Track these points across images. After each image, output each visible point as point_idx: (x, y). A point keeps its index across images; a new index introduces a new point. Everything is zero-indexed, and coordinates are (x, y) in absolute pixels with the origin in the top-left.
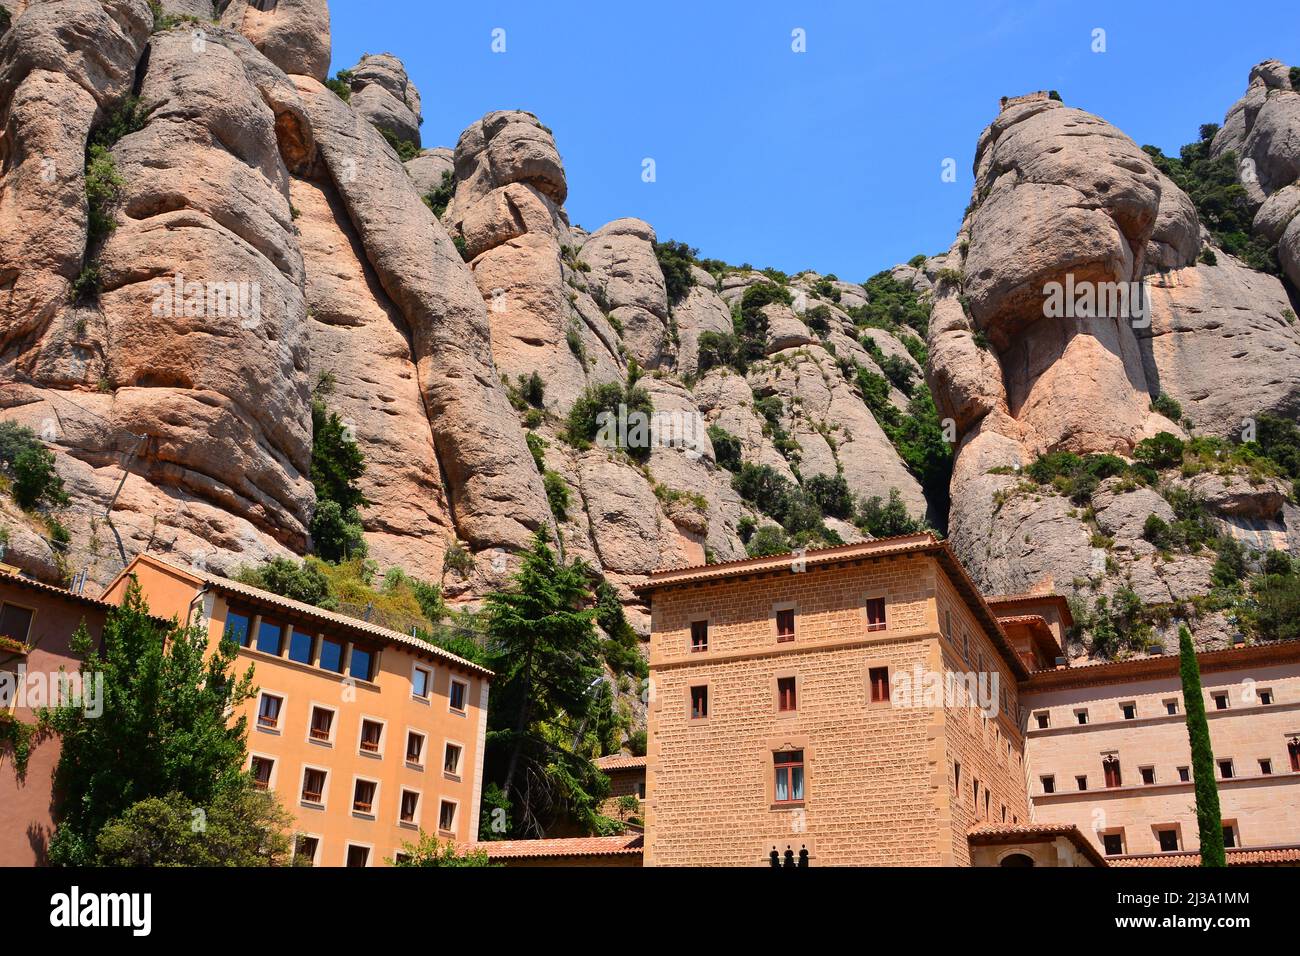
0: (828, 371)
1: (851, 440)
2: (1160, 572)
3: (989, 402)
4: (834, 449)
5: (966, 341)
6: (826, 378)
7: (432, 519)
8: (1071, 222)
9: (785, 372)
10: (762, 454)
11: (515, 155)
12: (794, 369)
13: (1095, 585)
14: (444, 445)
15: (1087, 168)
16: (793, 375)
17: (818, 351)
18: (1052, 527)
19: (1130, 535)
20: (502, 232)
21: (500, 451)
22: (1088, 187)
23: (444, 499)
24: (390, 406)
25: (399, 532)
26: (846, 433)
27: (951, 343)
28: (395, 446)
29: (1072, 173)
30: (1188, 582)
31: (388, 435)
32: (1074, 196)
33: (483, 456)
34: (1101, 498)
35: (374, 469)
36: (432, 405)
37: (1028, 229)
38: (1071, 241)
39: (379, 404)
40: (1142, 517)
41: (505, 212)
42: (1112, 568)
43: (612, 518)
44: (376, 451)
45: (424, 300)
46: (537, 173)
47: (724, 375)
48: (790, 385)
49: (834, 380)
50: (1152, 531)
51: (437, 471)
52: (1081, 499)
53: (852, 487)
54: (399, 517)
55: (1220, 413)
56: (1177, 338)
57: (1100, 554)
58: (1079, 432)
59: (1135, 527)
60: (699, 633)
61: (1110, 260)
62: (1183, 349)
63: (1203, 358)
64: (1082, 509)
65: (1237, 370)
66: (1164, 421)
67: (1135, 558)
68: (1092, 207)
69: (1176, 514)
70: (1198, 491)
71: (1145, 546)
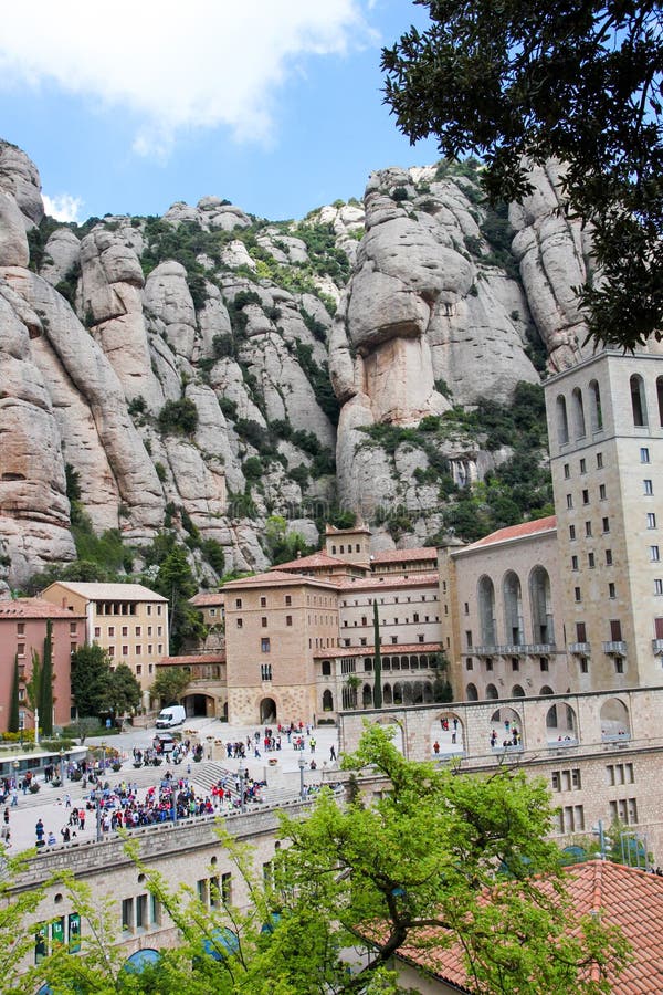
0: (281, 352)
1: (291, 392)
2: (417, 495)
3: (357, 389)
4: (283, 399)
5: (347, 357)
6: (279, 356)
7: (111, 494)
8: (398, 301)
9: (259, 353)
10: (249, 412)
11: (117, 267)
12: (263, 350)
13: (391, 499)
14: (112, 460)
15: (408, 269)
16: (262, 354)
17: (275, 337)
18: (377, 468)
19: (407, 477)
20: (114, 312)
21: (138, 461)
22: (408, 280)
23: (115, 483)
24: (87, 445)
25: (98, 504)
26: (290, 387)
27: (340, 357)
28: (92, 465)
29: (401, 272)
30: (428, 501)
31: (89, 460)
32: (400, 286)
33: (131, 465)
34: (399, 455)
35: (86, 477)
36: (105, 442)
37: (378, 300)
38: (397, 312)
39: (83, 446)
40: (414, 467)
41: (115, 302)
42: (399, 491)
43: (183, 474)
44: (85, 468)
45: (97, 392)
46: (128, 276)
47: (227, 363)
48: (260, 361)
49: (284, 356)
50: (417, 474)
51: (110, 471)
52: (391, 452)
53: (293, 422)
54: (98, 497)
55: (467, 389)
56: (451, 346)
57: (395, 484)
58: (396, 409)
59: (411, 472)
60: (239, 603)
61: (415, 319)
62: (453, 353)
63: (461, 358)
64: (390, 458)
65: (477, 366)
66: (438, 396)
67: (409, 487)
68: (409, 292)
69: (429, 461)
70: (441, 449)
71: (413, 481)
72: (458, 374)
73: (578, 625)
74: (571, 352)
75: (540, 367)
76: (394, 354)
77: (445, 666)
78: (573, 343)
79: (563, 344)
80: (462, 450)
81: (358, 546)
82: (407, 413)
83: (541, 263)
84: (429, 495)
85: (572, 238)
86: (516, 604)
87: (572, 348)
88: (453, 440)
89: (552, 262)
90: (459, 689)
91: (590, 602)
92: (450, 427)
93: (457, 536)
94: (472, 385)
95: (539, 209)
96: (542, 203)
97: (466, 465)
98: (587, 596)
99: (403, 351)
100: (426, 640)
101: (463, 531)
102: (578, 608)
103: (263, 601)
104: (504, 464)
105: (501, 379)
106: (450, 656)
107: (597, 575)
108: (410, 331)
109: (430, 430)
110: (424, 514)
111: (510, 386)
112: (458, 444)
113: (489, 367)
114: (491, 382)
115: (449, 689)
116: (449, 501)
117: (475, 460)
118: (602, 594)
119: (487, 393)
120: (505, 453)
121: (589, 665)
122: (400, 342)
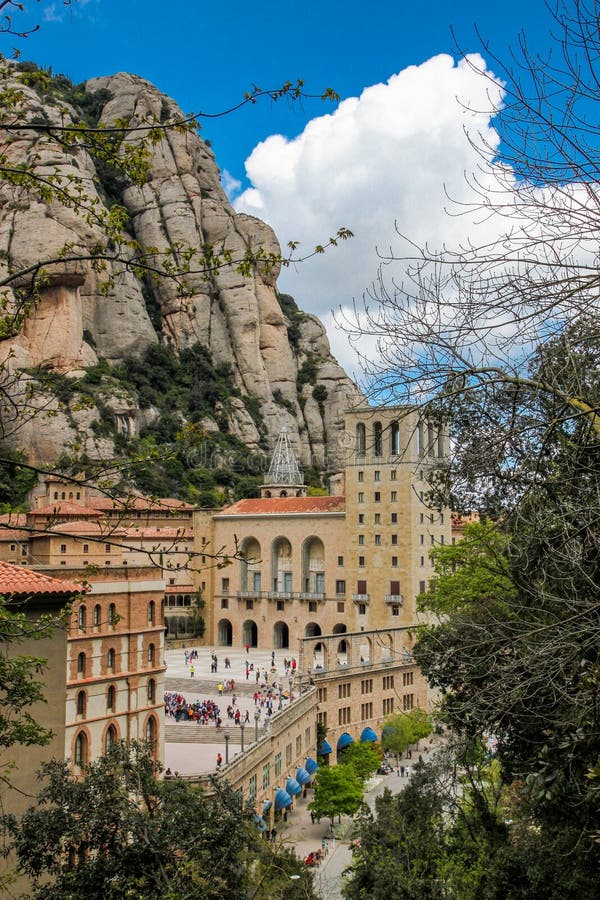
2: (97, 447)
3: (19, 330)
19: (84, 428)
22: (83, 236)
30: (106, 452)
32: (76, 240)
34: (73, 405)
37: (52, 247)
40: (90, 420)
42: (78, 440)
50: (94, 426)
52: (64, 400)
55: (109, 343)
56: (96, 298)
57: (73, 433)
58: (59, 357)
59: (88, 423)
60: (64, 548)
61: (85, 274)
62: (98, 306)
63: (106, 312)
64: (65, 407)
65: (119, 322)
66: (87, 347)
67: (88, 437)
68: (83, 246)
69: (101, 415)
70: (108, 403)
71: (90, 432)
72: (102, 327)
73: (359, 582)
74: (188, 319)
75: (158, 327)
76: (57, 302)
77: (201, 604)
78: (191, 311)
79: (181, 310)
80: (127, 407)
81: (78, 494)
82: (68, 362)
83: (164, 228)
84: (106, 448)
85: (194, 211)
86: (277, 560)
87: (189, 315)
88: (119, 397)
89: (177, 231)
90: (212, 623)
91: (374, 567)
92: (110, 382)
93: (137, 488)
94: (115, 340)
95: (159, 171)
96: (163, 166)
97: (127, 420)
98: (371, 563)
99: (67, 301)
100: (176, 583)
101: (143, 485)
102: (362, 571)
103: (86, 547)
104: (154, 423)
105: (140, 338)
106: (206, 596)
107: (382, 551)
108: (73, 282)
109: (94, 383)
110: (105, 465)
111: (144, 346)
112: (124, 401)
113: (130, 325)
114: (131, 340)
115: (201, 623)
116: (122, 455)
117: (133, 418)
118: (385, 563)
119: (127, 350)
120: (153, 412)
121: (367, 609)
122: (64, 291)
